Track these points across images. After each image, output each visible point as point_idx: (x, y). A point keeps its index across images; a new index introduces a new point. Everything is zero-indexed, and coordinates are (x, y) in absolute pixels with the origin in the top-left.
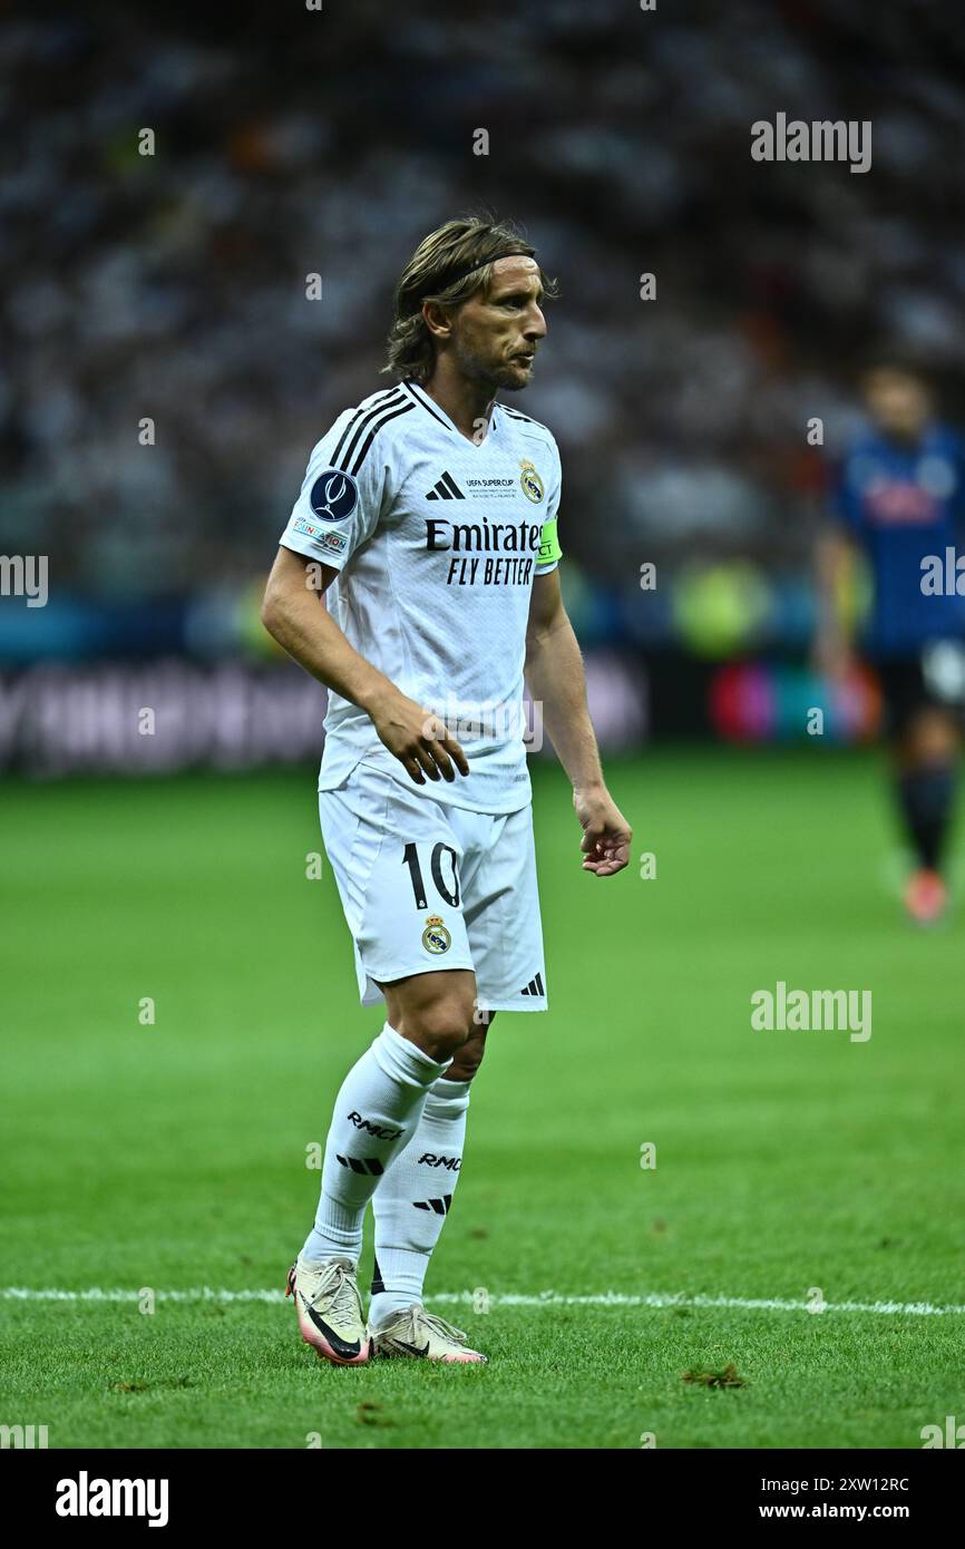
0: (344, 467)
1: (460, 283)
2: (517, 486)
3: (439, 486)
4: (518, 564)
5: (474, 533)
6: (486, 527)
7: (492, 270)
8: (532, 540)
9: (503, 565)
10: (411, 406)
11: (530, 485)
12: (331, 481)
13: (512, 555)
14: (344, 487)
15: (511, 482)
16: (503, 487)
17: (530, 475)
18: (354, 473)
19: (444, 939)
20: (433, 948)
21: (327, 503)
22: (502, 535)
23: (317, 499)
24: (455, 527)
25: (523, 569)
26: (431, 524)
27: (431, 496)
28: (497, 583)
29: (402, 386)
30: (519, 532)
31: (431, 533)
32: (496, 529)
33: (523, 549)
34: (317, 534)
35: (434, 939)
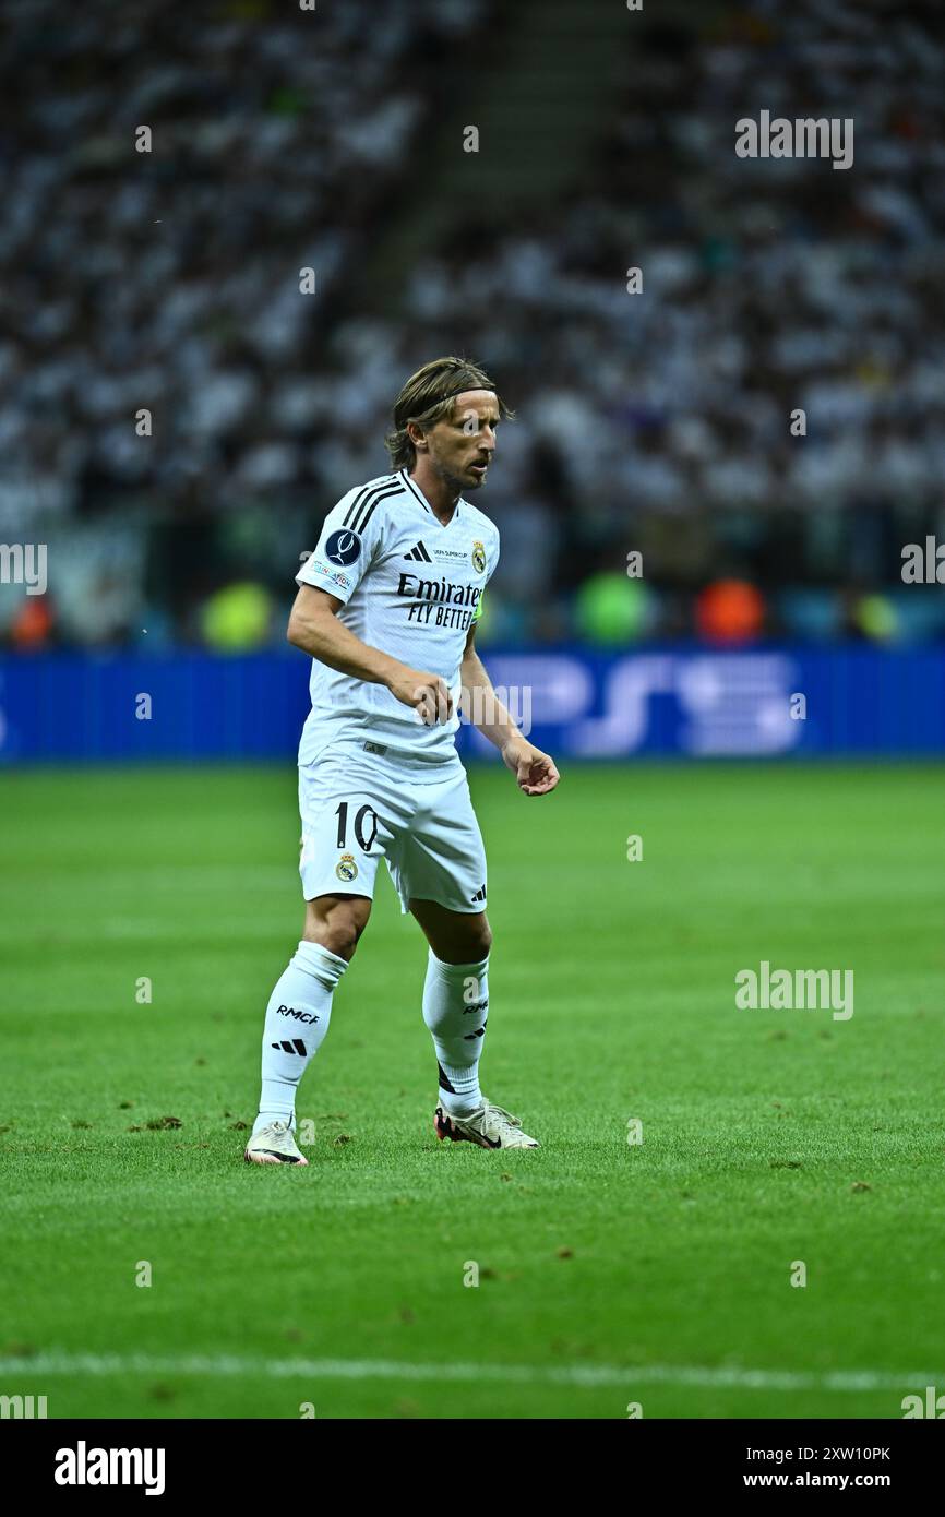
0: (353, 527)
1: (433, 410)
2: (469, 559)
3: (414, 551)
4: (462, 615)
5: (434, 587)
6: (444, 585)
7: (455, 401)
8: (474, 598)
9: (450, 614)
10: (403, 490)
11: (478, 559)
12: (343, 537)
13: (458, 607)
14: (352, 542)
15: (465, 555)
16: (458, 558)
17: (479, 552)
18: (360, 532)
19: (352, 871)
20: (342, 877)
21: (338, 552)
22: (455, 591)
23: (331, 548)
24: (421, 582)
25: (466, 618)
26: (403, 576)
27: (408, 557)
28: (445, 625)
29: (399, 474)
30: (466, 591)
31: (403, 583)
32: (450, 588)
33: (467, 604)
34: (331, 574)
35: (345, 870)
